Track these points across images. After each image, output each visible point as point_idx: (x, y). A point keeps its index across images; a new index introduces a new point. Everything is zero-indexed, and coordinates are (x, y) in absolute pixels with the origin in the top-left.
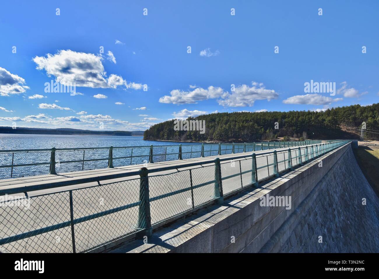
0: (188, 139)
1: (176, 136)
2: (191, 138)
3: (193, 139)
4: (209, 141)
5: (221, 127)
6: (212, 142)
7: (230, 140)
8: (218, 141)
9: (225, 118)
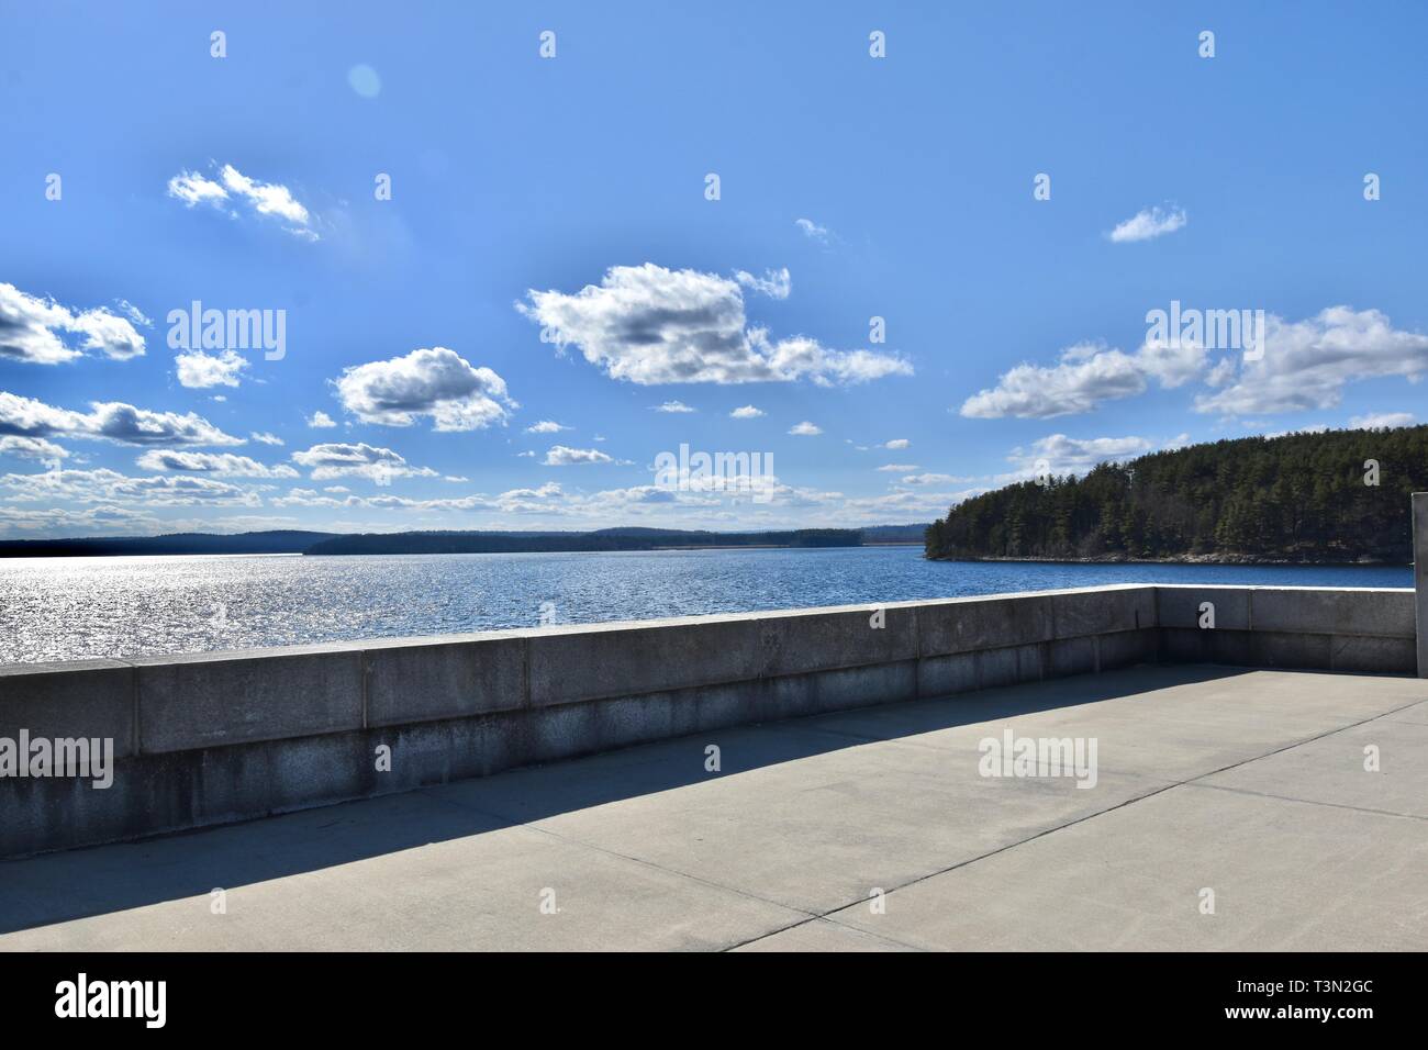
0: (1108, 549)
1: (1055, 540)
2: (1121, 547)
3: (1130, 549)
4: (1199, 554)
5: (1250, 496)
6: (1213, 556)
7: (1290, 549)
8: (1237, 550)
9: (1260, 460)
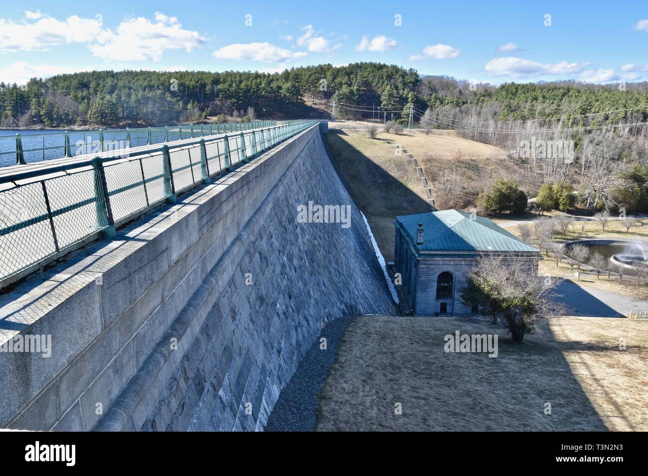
0: (35, 123)
1: (6, 117)
2: (42, 122)
3: (46, 123)
4: (80, 125)
5: (102, 99)
6: (87, 127)
7: (121, 124)
8: (98, 124)
9: (109, 82)
